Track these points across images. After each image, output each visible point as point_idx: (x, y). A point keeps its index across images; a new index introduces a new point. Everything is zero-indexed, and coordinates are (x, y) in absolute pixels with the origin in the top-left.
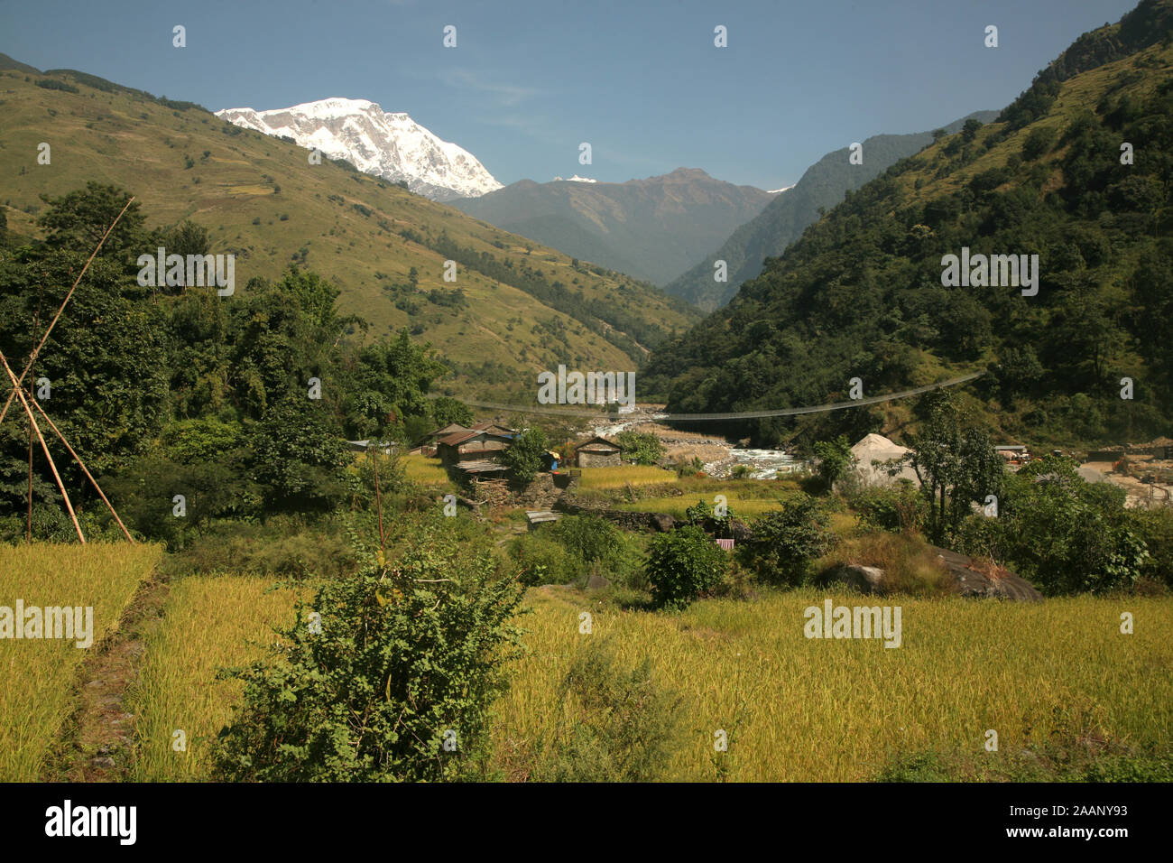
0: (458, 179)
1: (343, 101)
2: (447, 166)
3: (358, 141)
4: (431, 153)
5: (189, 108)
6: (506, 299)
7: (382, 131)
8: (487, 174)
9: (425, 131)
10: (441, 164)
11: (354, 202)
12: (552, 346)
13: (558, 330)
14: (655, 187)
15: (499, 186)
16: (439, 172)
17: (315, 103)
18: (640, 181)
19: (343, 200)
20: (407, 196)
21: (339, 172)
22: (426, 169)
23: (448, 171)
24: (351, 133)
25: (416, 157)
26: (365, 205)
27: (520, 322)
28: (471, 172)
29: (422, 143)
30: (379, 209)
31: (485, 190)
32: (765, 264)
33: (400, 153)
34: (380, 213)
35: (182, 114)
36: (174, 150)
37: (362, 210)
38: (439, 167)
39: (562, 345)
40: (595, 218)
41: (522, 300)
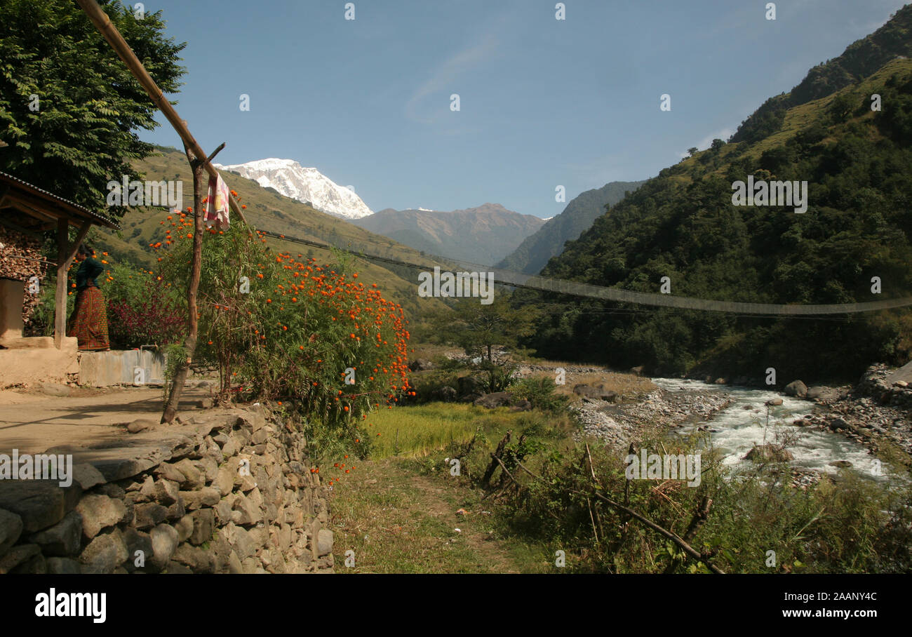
0: (346, 208)
1: (277, 160)
2: (339, 201)
3: (284, 184)
4: (330, 192)
5: (172, 152)
6: (375, 274)
7: (300, 178)
8: (365, 206)
9: (327, 179)
10: (336, 199)
11: (274, 209)
12: (407, 307)
13: (412, 295)
14: (471, 215)
15: (372, 213)
16: (334, 204)
17: (259, 161)
18: (462, 211)
19: (266, 208)
20: (311, 209)
21: (267, 193)
22: (327, 202)
23: (340, 204)
24: (280, 179)
25: (320, 194)
26: (281, 212)
27: (385, 289)
28: (355, 204)
29: (325, 186)
30: (291, 214)
31: (362, 215)
32: (565, 245)
33: (311, 192)
34: (292, 217)
35: (167, 154)
36: (157, 173)
37: (278, 214)
38: (334, 201)
39: (414, 307)
40: (433, 233)
41: (386, 275)
